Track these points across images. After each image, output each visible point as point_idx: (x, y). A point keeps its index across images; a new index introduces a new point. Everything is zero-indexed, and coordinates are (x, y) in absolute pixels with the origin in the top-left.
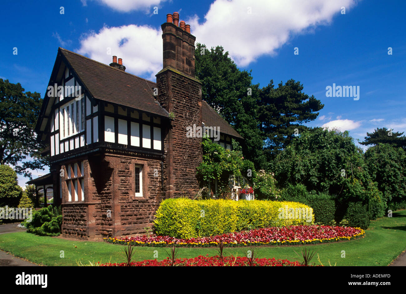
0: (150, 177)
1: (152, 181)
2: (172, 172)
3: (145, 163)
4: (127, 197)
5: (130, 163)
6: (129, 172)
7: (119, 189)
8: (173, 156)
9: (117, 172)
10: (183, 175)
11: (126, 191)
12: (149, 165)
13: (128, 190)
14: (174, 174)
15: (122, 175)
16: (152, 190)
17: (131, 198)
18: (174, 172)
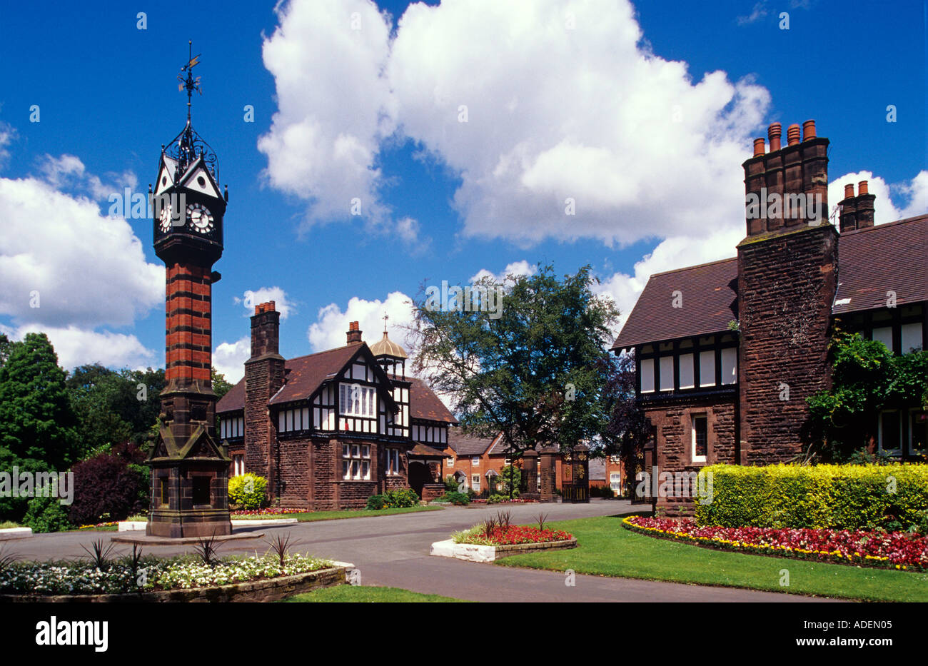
0: (716, 430)
1: (720, 437)
2: (745, 419)
3: (709, 409)
4: (676, 463)
5: (680, 414)
6: (679, 427)
7: (664, 453)
8: (747, 391)
9: (661, 429)
10: (771, 420)
11: (674, 455)
12: (715, 412)
13: (677, 453)
14: (749, 421)
15: (668, 433)
16: (721, 450)
17: (683, 464)
18: (749, 417)
